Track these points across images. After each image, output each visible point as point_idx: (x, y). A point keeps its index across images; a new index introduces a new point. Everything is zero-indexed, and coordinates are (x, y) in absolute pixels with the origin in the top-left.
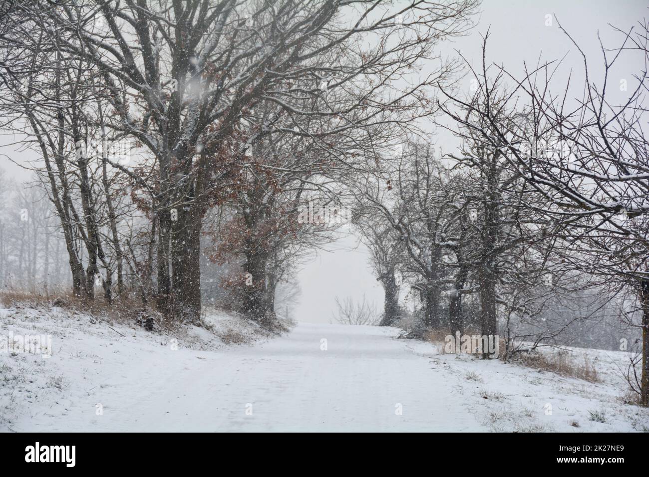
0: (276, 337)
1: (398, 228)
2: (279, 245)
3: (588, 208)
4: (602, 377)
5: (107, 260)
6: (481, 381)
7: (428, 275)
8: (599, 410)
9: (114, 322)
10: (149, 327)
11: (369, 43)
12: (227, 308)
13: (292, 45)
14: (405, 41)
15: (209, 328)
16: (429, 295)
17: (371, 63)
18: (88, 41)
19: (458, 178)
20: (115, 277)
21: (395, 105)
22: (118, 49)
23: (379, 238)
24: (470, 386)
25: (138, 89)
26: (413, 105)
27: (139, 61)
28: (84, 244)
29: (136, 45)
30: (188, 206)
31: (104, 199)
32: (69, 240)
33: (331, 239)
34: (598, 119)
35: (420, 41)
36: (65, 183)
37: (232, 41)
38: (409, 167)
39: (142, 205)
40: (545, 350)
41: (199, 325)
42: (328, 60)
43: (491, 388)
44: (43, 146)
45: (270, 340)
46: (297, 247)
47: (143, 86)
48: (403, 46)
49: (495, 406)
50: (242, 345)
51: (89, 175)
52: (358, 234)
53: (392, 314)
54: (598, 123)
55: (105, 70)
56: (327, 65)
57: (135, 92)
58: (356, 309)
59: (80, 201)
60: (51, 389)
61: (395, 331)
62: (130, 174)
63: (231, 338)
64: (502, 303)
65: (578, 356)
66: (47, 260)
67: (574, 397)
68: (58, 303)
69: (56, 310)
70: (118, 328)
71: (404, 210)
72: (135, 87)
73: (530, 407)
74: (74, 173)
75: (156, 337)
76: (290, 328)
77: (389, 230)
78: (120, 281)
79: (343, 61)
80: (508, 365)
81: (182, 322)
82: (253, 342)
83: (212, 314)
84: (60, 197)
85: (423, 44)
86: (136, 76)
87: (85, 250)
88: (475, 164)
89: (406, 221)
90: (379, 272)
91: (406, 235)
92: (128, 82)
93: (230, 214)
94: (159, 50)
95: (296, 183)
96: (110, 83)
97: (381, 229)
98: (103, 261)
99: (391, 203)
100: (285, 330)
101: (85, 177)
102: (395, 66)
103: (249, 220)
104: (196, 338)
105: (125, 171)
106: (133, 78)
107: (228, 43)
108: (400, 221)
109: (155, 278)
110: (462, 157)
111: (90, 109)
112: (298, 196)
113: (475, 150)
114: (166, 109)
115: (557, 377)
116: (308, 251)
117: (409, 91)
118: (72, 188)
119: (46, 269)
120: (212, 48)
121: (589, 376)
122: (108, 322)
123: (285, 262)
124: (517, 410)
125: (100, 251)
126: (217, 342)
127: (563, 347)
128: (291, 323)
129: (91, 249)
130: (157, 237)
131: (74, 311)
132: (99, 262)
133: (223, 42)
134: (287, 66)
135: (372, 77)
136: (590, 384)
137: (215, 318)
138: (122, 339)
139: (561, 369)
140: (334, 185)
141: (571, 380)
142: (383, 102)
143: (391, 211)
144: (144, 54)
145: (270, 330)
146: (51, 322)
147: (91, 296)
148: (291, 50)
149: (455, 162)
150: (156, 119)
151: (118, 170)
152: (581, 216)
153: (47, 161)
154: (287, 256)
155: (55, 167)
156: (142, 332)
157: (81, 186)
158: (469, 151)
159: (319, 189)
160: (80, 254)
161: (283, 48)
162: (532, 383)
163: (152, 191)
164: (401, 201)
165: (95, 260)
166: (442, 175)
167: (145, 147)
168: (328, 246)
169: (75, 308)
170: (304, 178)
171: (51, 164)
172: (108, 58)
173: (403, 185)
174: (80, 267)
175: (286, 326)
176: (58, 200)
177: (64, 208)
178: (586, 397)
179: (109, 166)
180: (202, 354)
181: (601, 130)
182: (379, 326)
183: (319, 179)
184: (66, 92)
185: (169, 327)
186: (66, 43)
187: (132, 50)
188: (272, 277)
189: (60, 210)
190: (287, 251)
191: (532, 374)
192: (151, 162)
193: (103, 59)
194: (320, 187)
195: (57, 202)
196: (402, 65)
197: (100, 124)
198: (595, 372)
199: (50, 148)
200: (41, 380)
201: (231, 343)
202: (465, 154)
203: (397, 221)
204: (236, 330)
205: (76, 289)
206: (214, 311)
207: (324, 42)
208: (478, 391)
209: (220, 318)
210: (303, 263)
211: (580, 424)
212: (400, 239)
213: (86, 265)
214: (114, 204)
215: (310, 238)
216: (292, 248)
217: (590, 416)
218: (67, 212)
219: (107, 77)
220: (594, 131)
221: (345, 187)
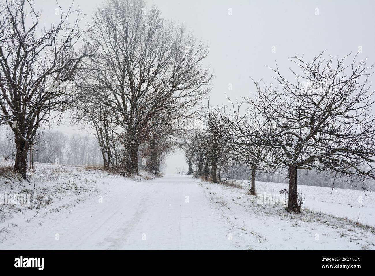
0: (159, 178)
1: (191, 149)
2: (160, 154)
3: (236, 144)
4: (243, 187)
5: (113, 158)
6: (210, 189)
7: (200, 162)
8: (240, 196)
9: (115, 174)
10: (124, 175)
11: (182, 100)
12: (146, 170)
13: (162, 101)
14: (192, 100)
15: (140, 176)
16: (200, 166)
17: (182, 106)
18: (110, 101)
19: (206, 136)
20: (115, 162)
21: (190, 117)
22: (117, 102)
23: (187, 151)
24: (207, 190)
25: (122, 113)
26: (194, 116)
27: (122, 106)
28: (107, 154)
29: (121, 101)
30: (135, 143)
31: (112, 141)
32: (103, 153)
33: (174, 152)
34: (237, 120)
35: (195, 100)
36: (102, 138)
37: (147, 100)
38: (194, 133)
39: (122, 143)
40: (229, 180)
41: (138, 175)
42: (172, 105)
43: (212, 191)
44: (96, 128)
45: (157, 179)
46: (165, 154)
47: (123, 112)
48: (192, 101)
49: (212, 196)
50: (149, 180)
51: (108, 136)
52: (181, 150)
53: (191, 171)
54: (237, 122)
55: (113, 108)
56: (172, 106)
57: (121, 114)
58: (181, 170)
59: (106, 142)
60: (95, 192)
61: (191, 176)
62: (119, 135)
63: (147, 178)
64: (218, 168)
65: (238, 182)
66: (100, 158)
67: (234, 193)
68: (100, 169)
69: (99, 171)
70: (116, 176)
71: (193, 144)
72: (121, 112)
73: (222, 196)
74: (104, 135)
75: (126, 178)
76: (163, 176)
77: (189, 149)
78: (116, 164)
79: (176, 105)
80: (219, 185)
81: (133, 174)
82: (152, 179)
83: (142, 172)
84: (101, 141)
85: (196, 101)
86: (121, 109)
87: (107, 156)
88: (210, 132)
89: (194, 147)
90: (187, 160)
91: (194, 151)
92: (119, 111)
93: (147, 145)
94: (127, 103)
95: (165, 137)
96: (114, 111)
97: (187, 149)
98: (112, 158)
99: (189, 142)
100: (162, 176)
101: (107, 136)
102: (189, 106)
103: (152, 147)
104: (137, 178)
105: (118, 134)
106: (121, 110)
107: (145, 101)
108: (192, 147)
109: (126, 162)
110: (207, 130)
111: (109, 118)
112: (165, 141)
113: (210, 128)
114: (129, 118)
115: (232, 188)
116: (168, 155)
117: (193, 113)
118: (104, 139)
119: (100, 161)
120: (141, 102)
121: (240, 187)
122: (113, 174)
123: (162, 158)
124: (218, 197)
125: (111, 155)
126: (143, 179)
127: (233, 180)
128: (164, 174)
129: (109, 155)
130: (126, 152)
131: (104, 171)
132: (111, 158)
133: (144, 100)
134: (161, 106)
135: (183, 109)
136: (240, 189)
137: (142, 173)
138: (116, 179)
139: (233, 185)
140: (174, 137)
141: (235, 188)
142: (186, 116)
143: (190, 144)
144: (123, 104)
145: (158, 176)
146: (98, 174)
147: (109, 167)
148: (162, 102)
149: (205, 131)
150: (126, 121)
151: (116, 134)
152: (234, 146)
153: (97, 132)
154: (162, 157)
155: (99, 133)
156: (122, 177)
157: (106, 138)
158: (209, 129)
159: (171, 139)
160: (106, 156)
161: (160, 102)
162: (224, 189)
163: (125, 139)
164: (192, 142)
165: (110, 158)
166: (202, 135)
167: (124, 128)
168: (173, 154)
169: (104, 170)
170: (167, 136)
171: (98, 133)
172: (114, 105)
173: (193, 137)
174: (106, 160)
175: (162, 175)
176: (100, 142)
177: (101, 143)
178: (237, 193)
179: (114, 133)
180: (138, 183)
181: (238, 123)
182: (188, 174)
183: (171, 136)
184: (102, 114)
185: (129, 175)
186: (103, 101)
187: (120, 103)
188: (159, 162)
189: (101, 145)
190: (163, 155)
191: (225, 187)
192: (125, 132)
193: (113, 105)
194: (170, 138)
195: (100, 143)
196: (191, 106)
197: (111, 122)
198: (241, 186)
199: (98, 129)
200: (93, 190)
201: (147, 180)
202: (208, 129)
203: (191, 147)
204: (148, 176)
205: (105, 165)
206: (143, 171)
207: (171, 100)
208: (209, 192)
209: (144, 173)
210: (167, 158)
211: (234, 200)
212: (192, 152)
213: (107, 159)
214: (115, 143)
215: (169, 152)
216: (164, 154)
217: (237, 198)
218: (103, 145)
219: (114, 110)
220: (236, 123)
221: (177, 138)
